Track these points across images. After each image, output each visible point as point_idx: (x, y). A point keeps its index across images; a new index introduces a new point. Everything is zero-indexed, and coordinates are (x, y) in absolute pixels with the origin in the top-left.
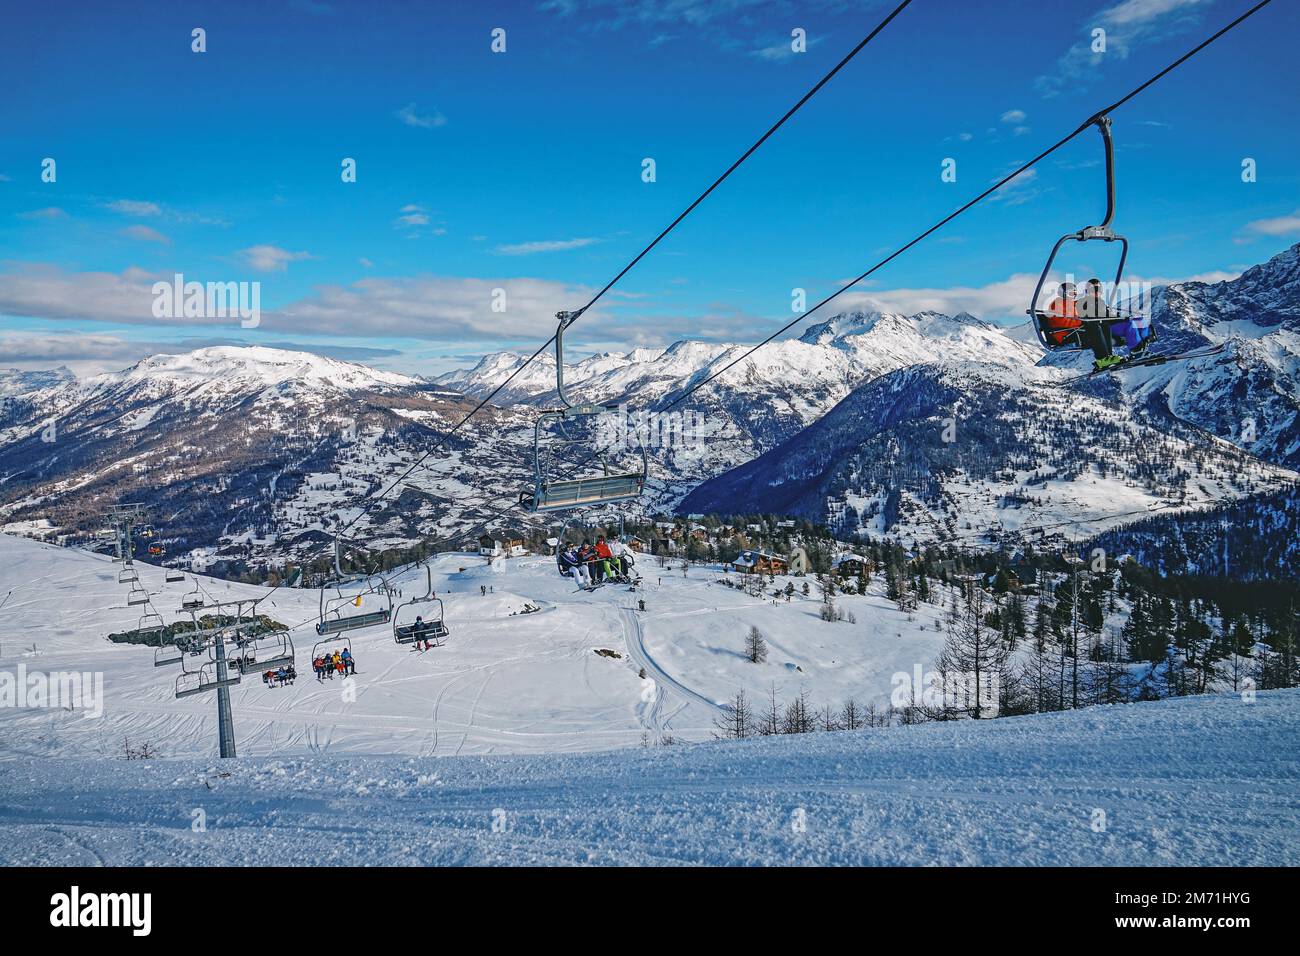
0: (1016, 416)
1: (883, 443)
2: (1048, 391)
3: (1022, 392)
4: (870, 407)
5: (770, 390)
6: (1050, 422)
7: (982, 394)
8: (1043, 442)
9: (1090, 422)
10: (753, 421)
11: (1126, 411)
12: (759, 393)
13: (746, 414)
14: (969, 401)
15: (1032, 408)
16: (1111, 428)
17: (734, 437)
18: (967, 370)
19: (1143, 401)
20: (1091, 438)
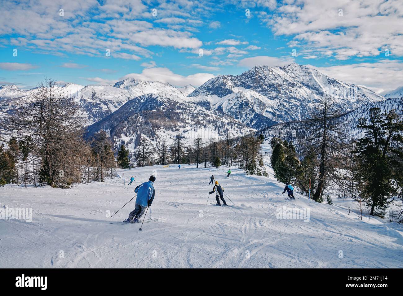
0: (181, 111)
1: (136, 118)
2: (190, 104)
3: (182, 104)
4: (134, 107)
5: (101, 101)
6: (190, 113)
7: (170, 104)
8: (188, 119)
9: (202, 114)
10: (94, 112)
11: (212, 111)
12: (96, 102)
13: (91, 110)
14: (166, 106)
15: (185, 109)
16: (208, 116)
17: (86, 117)
18: (166, 96)
19: (217, 108)
20: (202, 118)
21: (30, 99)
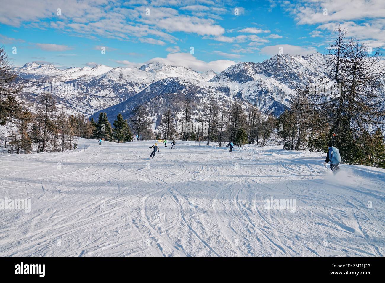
0: (201, 95)
1: (158, 99)
2: (211, 89)
3: (203, 89)
4: (157, 89)
5: (127, 83)
6: (210, 98)
7: (191, 88)
8: (208, 104)
9: (221, 99)
10: (120, 92)
11: (231, 97)
12: (123, 83)
13: (118, 90)
14: (187, 90)
15: (205, 94)
16: (227, 101)
17: (113, 97)
18: (188, 80)
19: (236, 94)
20: (221, 103)
21: (64, 78)
